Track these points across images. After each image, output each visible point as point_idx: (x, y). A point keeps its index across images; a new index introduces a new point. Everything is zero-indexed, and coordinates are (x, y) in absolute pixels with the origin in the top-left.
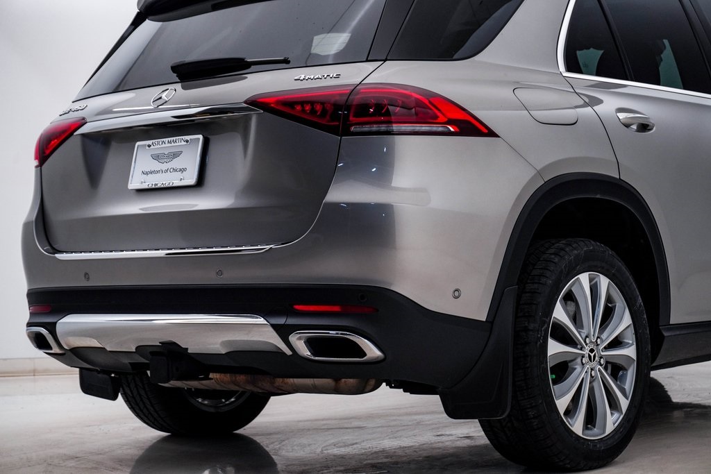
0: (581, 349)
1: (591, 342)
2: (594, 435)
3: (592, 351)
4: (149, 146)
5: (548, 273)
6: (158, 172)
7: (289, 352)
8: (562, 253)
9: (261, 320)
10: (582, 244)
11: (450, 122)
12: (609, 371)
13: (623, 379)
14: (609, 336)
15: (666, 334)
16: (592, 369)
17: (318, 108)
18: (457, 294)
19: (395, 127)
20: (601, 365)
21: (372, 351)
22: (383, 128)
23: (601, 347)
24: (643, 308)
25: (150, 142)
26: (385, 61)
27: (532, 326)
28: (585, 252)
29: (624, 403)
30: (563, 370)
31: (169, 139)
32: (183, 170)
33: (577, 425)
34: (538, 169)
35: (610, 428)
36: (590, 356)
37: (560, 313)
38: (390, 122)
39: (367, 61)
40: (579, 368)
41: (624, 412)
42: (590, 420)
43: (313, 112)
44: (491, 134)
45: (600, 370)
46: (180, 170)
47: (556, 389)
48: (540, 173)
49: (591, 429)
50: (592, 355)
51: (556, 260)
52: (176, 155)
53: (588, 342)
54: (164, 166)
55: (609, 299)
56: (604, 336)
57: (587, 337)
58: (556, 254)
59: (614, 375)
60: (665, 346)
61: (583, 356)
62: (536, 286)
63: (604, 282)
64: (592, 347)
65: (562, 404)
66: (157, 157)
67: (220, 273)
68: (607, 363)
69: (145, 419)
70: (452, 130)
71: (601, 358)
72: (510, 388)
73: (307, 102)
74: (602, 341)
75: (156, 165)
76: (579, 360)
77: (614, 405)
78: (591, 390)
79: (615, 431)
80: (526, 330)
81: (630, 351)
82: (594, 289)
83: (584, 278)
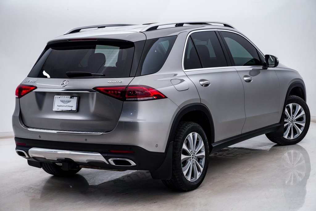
0: (190, 156)
1: (193, 153)
2: (194, 180)
3: (193, 155)
4: (59, 97)
5: (181, 135)
6: (63, 106)
7: (108, 163)
8: (185, 128)
9: (99, 154)
10: (190, 124)
11: (154, 96)
12: (197, 160)
13: (201, 162)
14: (197, 151)
15: (213, 146)
16: (193, 161)
17: (116, 92)
18: (157, 146)
19: (138, 99)
20: (195, 159)
21: (133, 163)
22: (136, 99)
23: (195, 154)
24: (207, 140)
25: (60, 96)
26: (135, 77)
27: (177, 152)
28: (192, 127)
29: (202, 169)
30: (185, 162)
31: (67, 96)
32: (72, 107)
33: (189, 178)
34: (179, 105)
35: (198, 177)
36: (192, 157)
37: (184, 147)
38: (137, 98)
39: (130, 77)
40: (189, 161)
41: (202, 172)
42: (193, 176)
43: (114, 93)
44: (166, 97)
45: (195, 161)
46: (71, 107)
47: (183, 168)
48: (179, 107)
49: (193, 178)
50: (193, 157)
51: (183, 131)
52: (69, 102)
53: (192, 153)
54: (65, 105)
55: (198, 139)
56: (196, 150)
57: (192, 152)
58: (183, 129)
59: (199, 161)
60: (213, 150)
61: (191, 158)
62: (178, 140)
63: (196, 134)
64: (193, 154)
65: (185, 173)
66: (62, 101)
67: (86, 140)
68: (197, 158)
69: (48, 172)
70: (155, 98)
71: (195, 157)
72: (171, 171)
73: (112, 90)
74: (196, 152)
75: (62, 104)
76: (189, 159)
77: (199, 170)
78: (193, 167)
79: (199, 178)
80: (175, 153)
81: (203, 154)
82: (194, 137)
83: (191, 135)
